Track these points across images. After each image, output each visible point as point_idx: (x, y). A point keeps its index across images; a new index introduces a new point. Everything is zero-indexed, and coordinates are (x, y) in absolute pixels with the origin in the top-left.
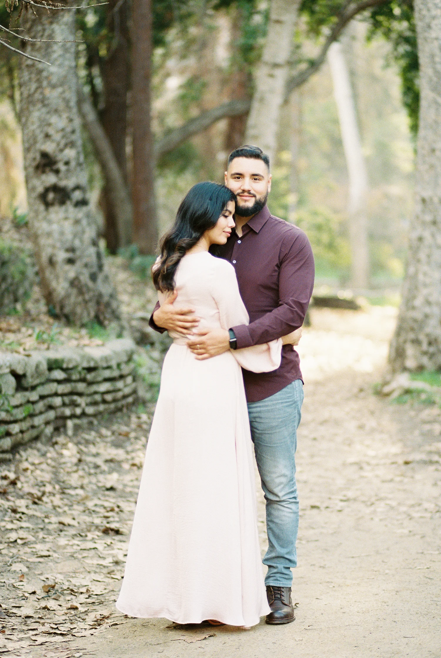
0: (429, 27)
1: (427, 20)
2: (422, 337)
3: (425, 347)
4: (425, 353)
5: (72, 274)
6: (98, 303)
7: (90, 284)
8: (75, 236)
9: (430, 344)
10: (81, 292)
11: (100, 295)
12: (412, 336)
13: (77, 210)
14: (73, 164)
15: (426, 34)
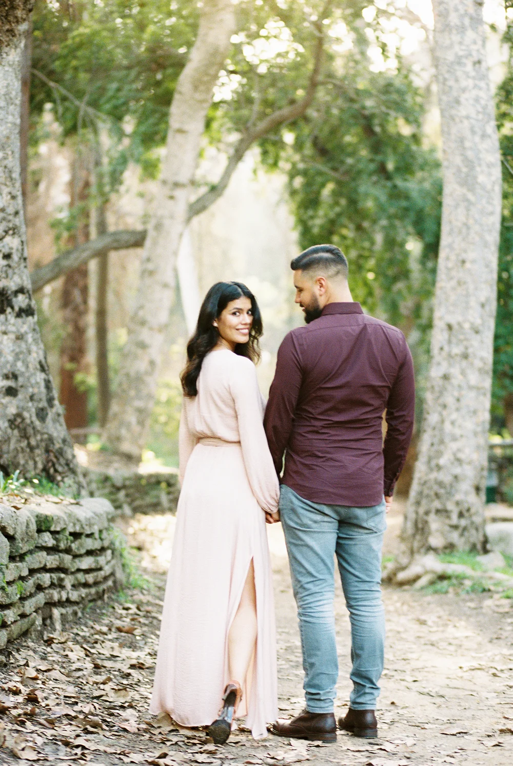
0: (458, 102)
1: (455, 93)
2: (450, 506)
3: (454, 519)
4: (455, 527)
5: (12, 410)
6: (47, 451)
7: (37, 423)
8: (17, 356)
9: (461, 515)
10: (25, 436)
11: (51, 440)
12: (437, 504)
13: (19, 320)
14: (15, 257)
15: (453, 112)
